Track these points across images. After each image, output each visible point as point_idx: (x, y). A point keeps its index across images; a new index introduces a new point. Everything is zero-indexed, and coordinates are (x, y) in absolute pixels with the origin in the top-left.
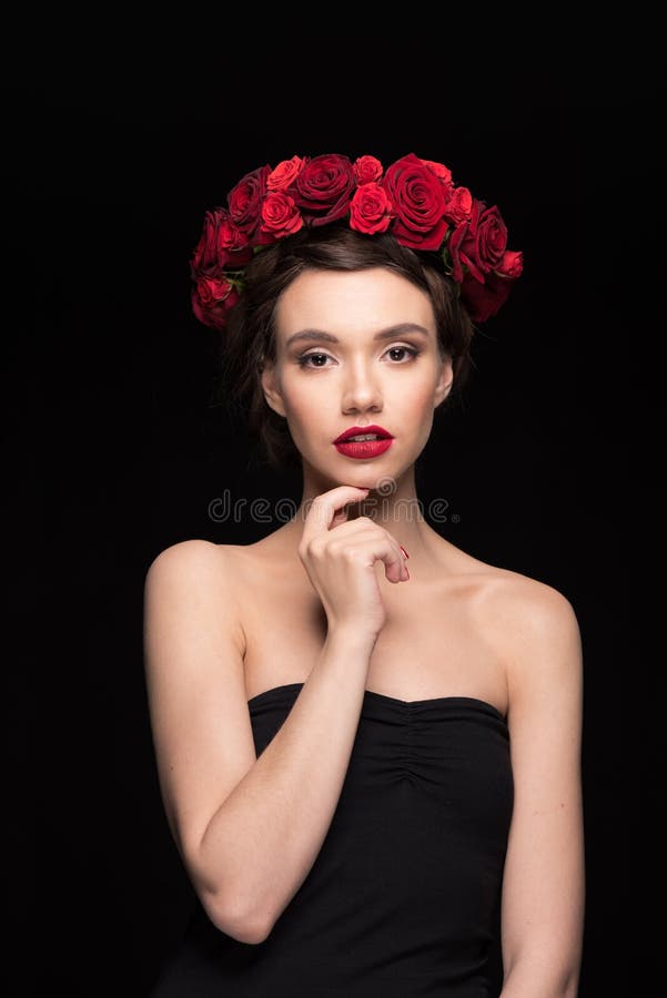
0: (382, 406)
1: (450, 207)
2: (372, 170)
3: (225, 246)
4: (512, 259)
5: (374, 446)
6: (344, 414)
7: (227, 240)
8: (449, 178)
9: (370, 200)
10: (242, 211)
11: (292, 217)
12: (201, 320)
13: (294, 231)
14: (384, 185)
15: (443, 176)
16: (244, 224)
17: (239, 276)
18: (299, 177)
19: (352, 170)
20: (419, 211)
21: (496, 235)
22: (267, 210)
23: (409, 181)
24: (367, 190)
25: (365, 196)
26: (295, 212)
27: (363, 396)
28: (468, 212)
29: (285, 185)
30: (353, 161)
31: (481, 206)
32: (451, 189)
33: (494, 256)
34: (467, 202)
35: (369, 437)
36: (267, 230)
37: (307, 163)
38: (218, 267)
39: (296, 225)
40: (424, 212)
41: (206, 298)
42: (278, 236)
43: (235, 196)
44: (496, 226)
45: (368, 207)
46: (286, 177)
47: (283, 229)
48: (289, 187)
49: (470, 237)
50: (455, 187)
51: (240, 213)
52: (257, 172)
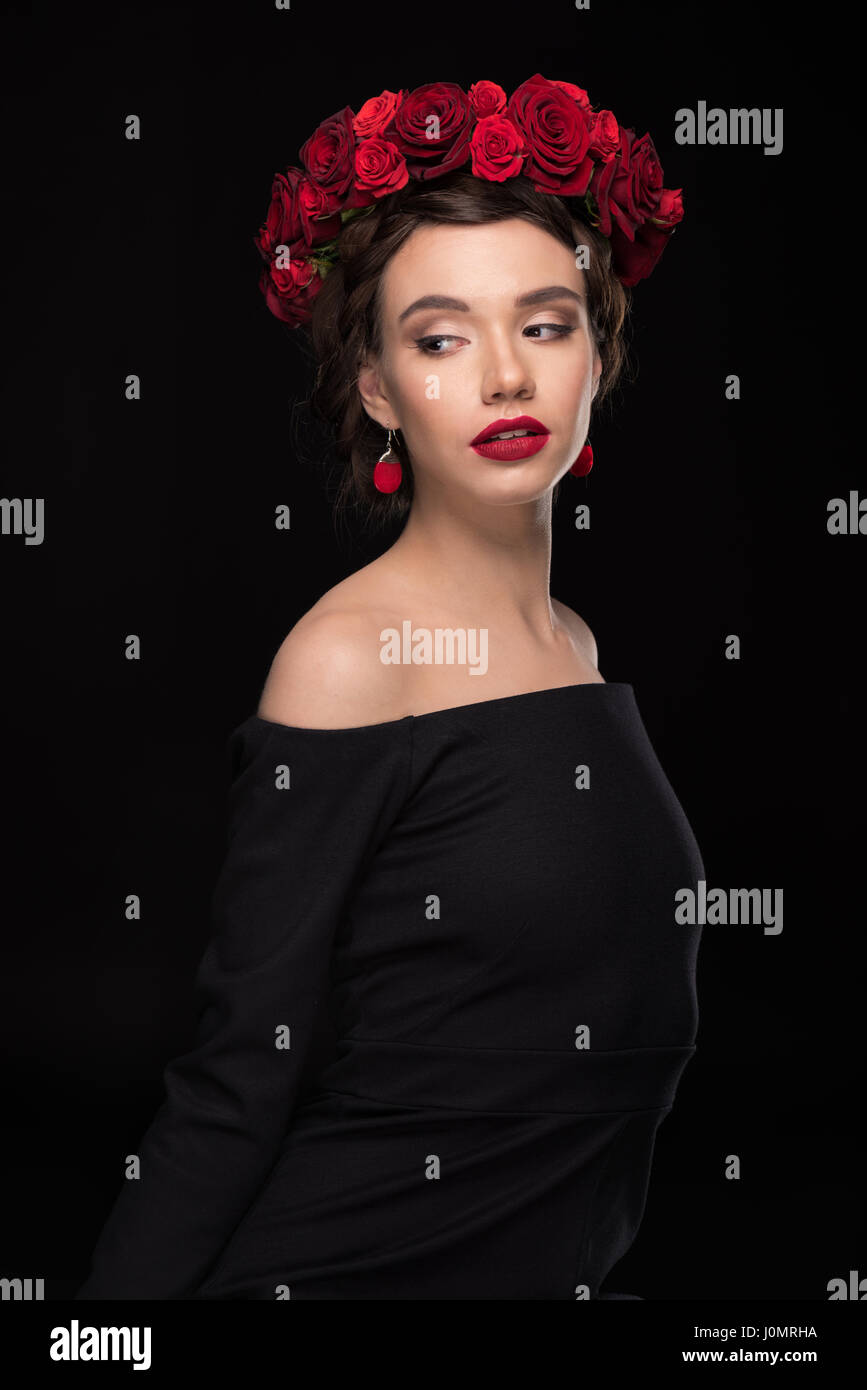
0: (535, 388)
1: (593, 137)
2: (491, 97)
3: (309, 214)
4: (672, 200)
5: (525, 443)
6: (486, 404)
7: (310, 205)
8: (586, 101)
9: (495, 137)
10: (327, 167)
11: (395, 169)
12: (280, 317)
13: (400, 186)
14: (509, 116)
15: (578, 98)
16: (331, 183)
17: (327, 253)
18: (397, 116)
19: (466, 102)
20: (555, 146)
21: (653, 167)
22: (362, 162)
23: (539, 108)
24: (490, 124)
25: (489, 132)
26: (398, 162)
27: (510, 377)
28: (617, 141)
29: (379, 127)
30: (467, 89)
31: (630, 136)
32: (591, 113)
33: (650, 199)
34: (613, 130)
35: (518, 433)
36: (365, 188)
37: (405, 98)
38: (305, 242)
39: (400, 180)
40: (562, 147)
41: (285, 286)
42: (378, 195)
43: (313, 149)
44: (651, 156)
45: (494, 145)
46: (379, 117)
47: (384, 186)
48: (387, 130)
49: (621, 174)
50: (596, 111)
51: (323, 170)
52: (340, 115)
